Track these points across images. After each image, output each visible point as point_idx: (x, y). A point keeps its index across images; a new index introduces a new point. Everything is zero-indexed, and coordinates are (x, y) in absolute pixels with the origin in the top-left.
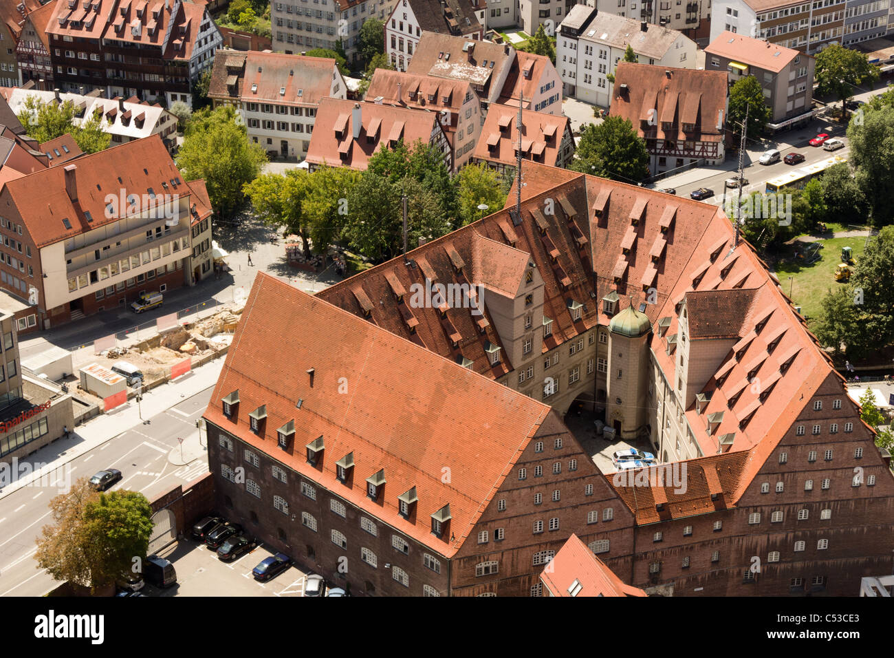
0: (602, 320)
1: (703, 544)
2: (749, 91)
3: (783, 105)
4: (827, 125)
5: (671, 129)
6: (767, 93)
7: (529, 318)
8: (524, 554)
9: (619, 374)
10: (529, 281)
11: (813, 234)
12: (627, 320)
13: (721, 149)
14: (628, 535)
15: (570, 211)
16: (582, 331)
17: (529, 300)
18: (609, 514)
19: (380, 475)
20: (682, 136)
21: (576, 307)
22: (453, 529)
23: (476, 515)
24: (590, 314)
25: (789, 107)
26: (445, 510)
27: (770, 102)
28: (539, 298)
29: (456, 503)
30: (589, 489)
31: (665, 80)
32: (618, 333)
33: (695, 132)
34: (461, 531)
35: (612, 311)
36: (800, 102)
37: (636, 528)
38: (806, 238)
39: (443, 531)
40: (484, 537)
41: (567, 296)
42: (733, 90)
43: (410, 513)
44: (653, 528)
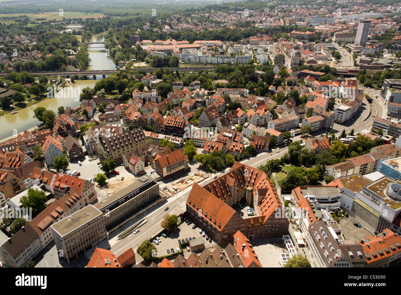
0: (246, 187)
1: (259, 229)
2: (273, 139)
3: (278, 141)
4: (285, 144)
5: (260, 146)
6: (276, 139)
7: (235, 189)
8: (231, 231)
9: (248, 196)
10: (235, 183)
11: (282, 165)
12: (249, 188)
13: (268, 149)
14: (247, 228)
15: (242, 170)
16: (243, 189)
17: (235, 186)
18: (244, 225)
19: (211, 217)
20: (262, 147)
21: (242, 186)
22: (221, 227)
23: (224, 225)
24: (244, 186)
25: (279, 141)
26: (220, 224)
27: (276, 141)
28: (236, 185)
29: (222, 223)
30: (241, 222)
31: (259, 138)
32: (248, 190)
33: (264, 147)
34: (222, 227)
35: (248, 186)
36: (281, 141)
37: (248, 227)
38: (280, 166)
39: (220, 227)
40: (226, 228)
41: (240, 184)
42: (270, 139)
43: (215, 223)
44: (251, 227)
